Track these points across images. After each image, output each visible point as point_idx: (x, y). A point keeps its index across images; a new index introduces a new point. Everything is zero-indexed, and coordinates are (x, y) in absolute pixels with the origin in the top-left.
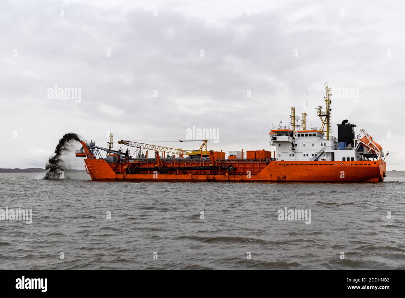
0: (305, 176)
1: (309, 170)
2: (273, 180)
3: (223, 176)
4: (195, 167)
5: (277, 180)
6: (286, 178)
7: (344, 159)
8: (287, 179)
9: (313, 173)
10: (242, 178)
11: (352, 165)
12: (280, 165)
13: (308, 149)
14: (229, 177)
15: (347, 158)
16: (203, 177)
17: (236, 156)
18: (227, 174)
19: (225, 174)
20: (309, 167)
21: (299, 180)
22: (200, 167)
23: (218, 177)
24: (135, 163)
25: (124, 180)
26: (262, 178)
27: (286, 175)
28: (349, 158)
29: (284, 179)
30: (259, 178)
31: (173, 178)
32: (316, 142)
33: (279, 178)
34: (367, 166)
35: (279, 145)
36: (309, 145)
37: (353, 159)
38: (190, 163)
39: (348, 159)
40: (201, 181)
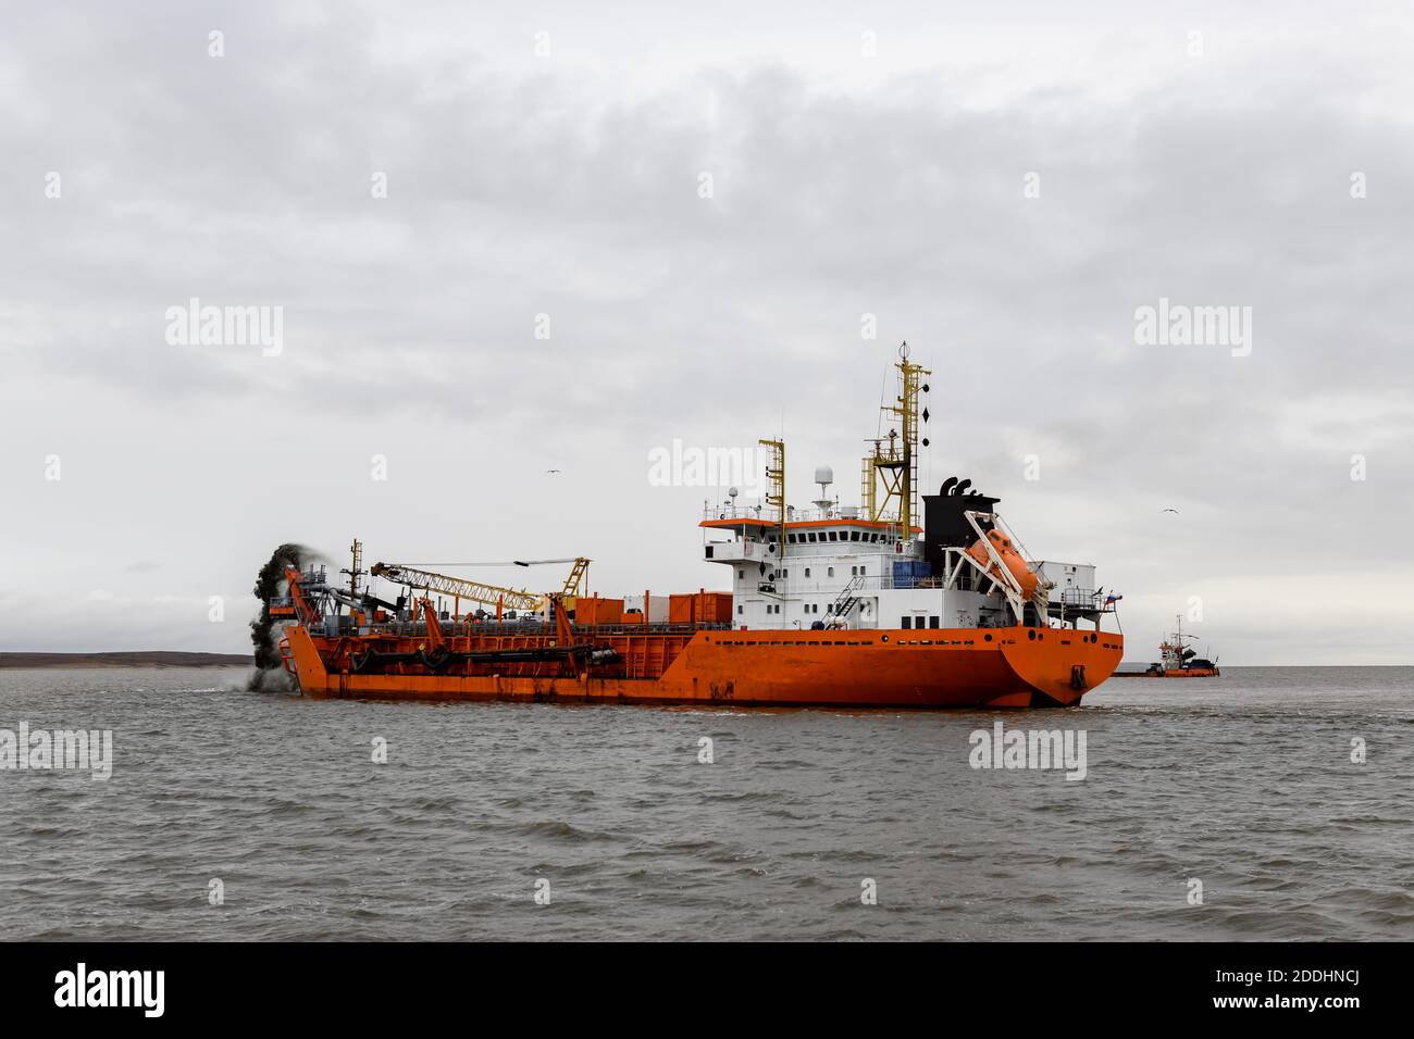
0: (784, 685)
1: (795, 662)
2: (699, 697)
3: (573, 682)
4: (511, 652)
5: (709, 697)
6: (732, 692)
7: (906, 621)
8: (738, 694)
9: (805, 674)
10: (621, 691)
11: (930, 643)
12: (718, 643)
13: (818, 587)
14: (590, 685)
15: (917, 618)
16: (524, 686)
17: (643, 612)
18: (584, 676)
19: (579, 677)
20: (793, 653)
21: (768, 699)
22: (521, 651)
23: (564, 686)
24: (372, 637)
25: (345, 694)
26: (672, 691)
27: (733, 681)
28: (923, 618)
29: (728, 695)
30: (663, 689)
31: (453, 690)
32: (838, 561)
33: (717, 689)
34: (963, 647)
35: (741, 575)
36: (819, 574)
37: (934, 621)
38: (513, 638)
39: (920, 621)
40: (517, 699)
